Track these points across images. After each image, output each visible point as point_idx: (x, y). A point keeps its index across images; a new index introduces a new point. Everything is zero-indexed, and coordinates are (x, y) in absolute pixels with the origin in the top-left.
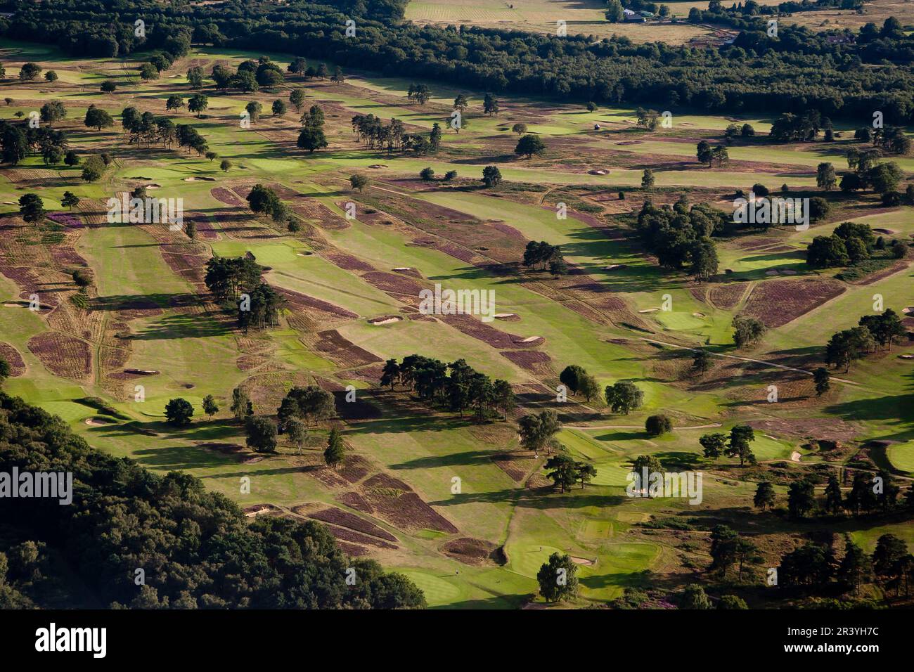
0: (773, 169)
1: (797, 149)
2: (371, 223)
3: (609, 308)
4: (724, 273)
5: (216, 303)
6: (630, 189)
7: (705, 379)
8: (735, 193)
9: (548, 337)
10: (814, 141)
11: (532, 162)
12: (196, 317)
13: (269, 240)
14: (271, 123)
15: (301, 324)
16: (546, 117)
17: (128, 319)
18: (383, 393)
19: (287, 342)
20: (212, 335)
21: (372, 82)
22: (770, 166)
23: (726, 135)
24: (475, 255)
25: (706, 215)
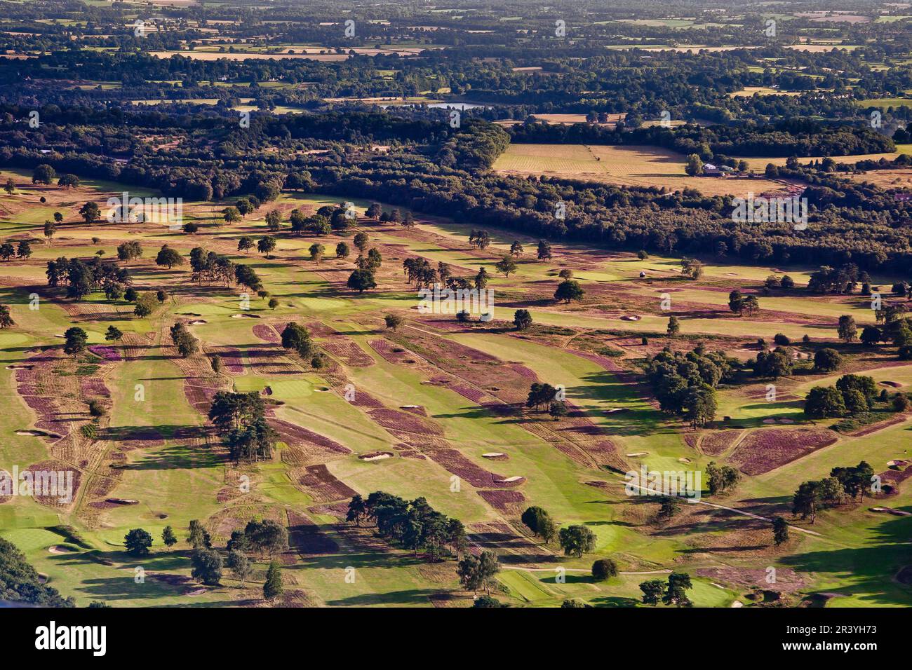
0: (802, 320)
1: (832, 301)
2: (395, 362)
3: (599, 451)
4: (722, 419)
5: (219, 435)
6: (656, 335)
7: (671, 525)
8: (756, 342)
9: (529, 478)
10: (851, 294)
11: (570, 306)
12: (194, 449)
13: (292, 376)
14: (333, 264)
15: (293, 458)
16: (597, 264)
17: (129, 449)
18: (347, 528)
19: (273, 475)
20: (203, 467)
21: (443, 227)
22: (800, 317)
23: (766, 286)
24: (484, 395)
25: (715, 362)
